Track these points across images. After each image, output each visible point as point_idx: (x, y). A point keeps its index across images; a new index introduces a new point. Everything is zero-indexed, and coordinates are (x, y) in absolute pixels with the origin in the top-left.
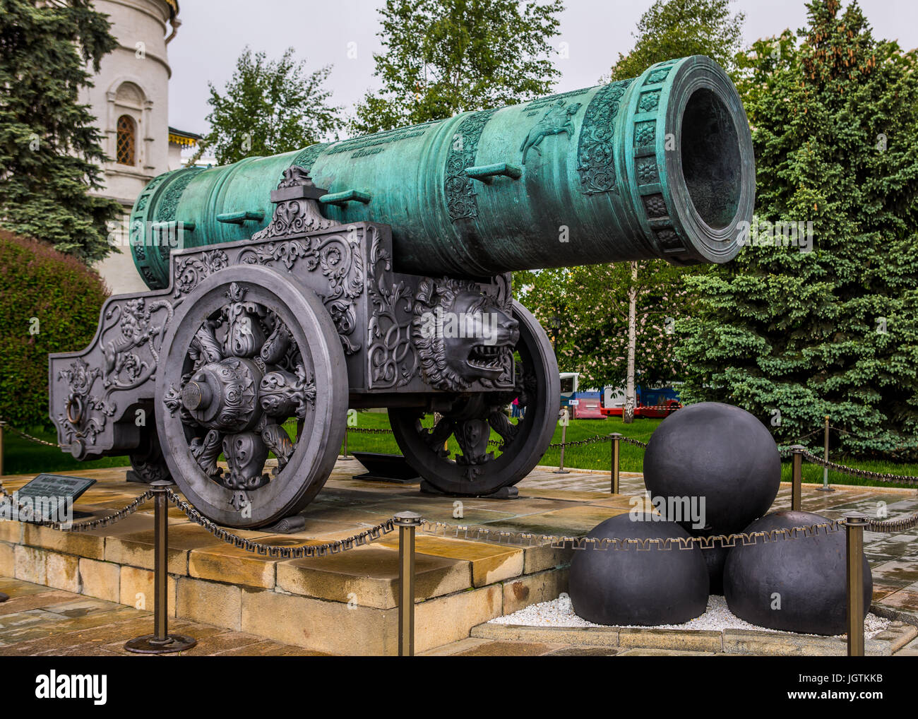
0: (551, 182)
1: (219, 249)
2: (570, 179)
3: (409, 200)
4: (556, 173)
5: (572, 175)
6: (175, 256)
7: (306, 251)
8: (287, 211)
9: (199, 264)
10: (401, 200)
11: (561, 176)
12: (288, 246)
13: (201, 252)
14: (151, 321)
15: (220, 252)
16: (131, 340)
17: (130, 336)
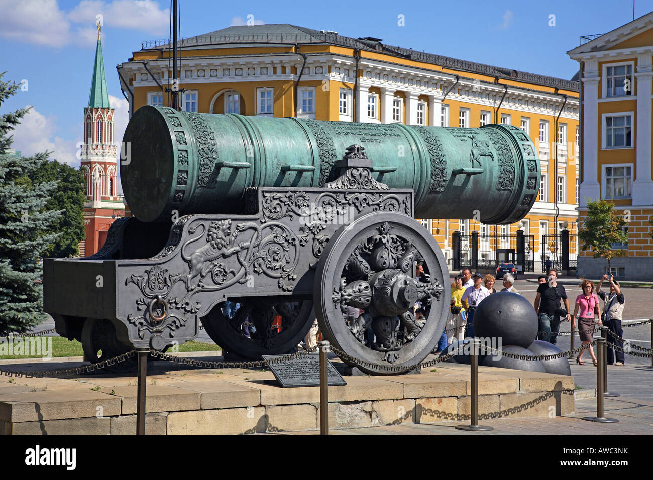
0: (484, 180)
1: (303, 192)
2: (493, 180)
3: (409, 176)
4: (488, 176)
5: (495, 179)
6: (263, 192)
7: (373, 201)
8: (360, 175)
9: (284, 199)
10: (404, 175)
11: (490, 178)
12: (359, 196)
13: (287, 192)
14: (239, 238)
15: (304, 194)
16: (221, 252)
17: (219, 249)
